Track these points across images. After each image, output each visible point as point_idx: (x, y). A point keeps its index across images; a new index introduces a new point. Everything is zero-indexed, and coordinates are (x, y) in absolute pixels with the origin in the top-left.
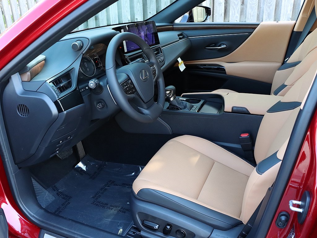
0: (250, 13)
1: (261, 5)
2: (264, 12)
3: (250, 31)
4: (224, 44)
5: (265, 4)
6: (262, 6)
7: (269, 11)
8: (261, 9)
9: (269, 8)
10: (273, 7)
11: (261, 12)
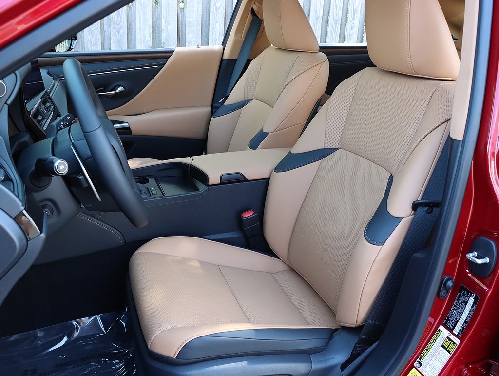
0: (89, 40)
1: (105, 27)
2: (112, 39)
3: (161, 61)
4: (119, 86)
5: (111, 27)
6: (106, 29)
7: (119, 37)
8: (106, 35)
9: (119, 32)
10: (124, 30)
11: (106, 38)
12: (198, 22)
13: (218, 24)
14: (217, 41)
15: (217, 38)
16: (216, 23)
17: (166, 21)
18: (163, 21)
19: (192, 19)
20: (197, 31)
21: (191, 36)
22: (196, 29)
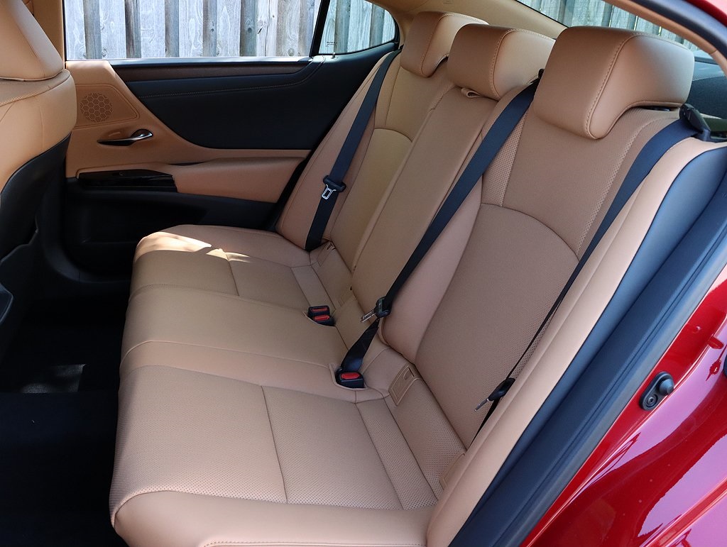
12: (159, 16)
13: (192, 20)
14: (193, 46)
15: (193, 42)
16: (190, 18)
17: (106, 15)
18: (102, 14)
19: (149, 12)
20: (159, 31)
21: (149, 38)
22: (157, 26)
